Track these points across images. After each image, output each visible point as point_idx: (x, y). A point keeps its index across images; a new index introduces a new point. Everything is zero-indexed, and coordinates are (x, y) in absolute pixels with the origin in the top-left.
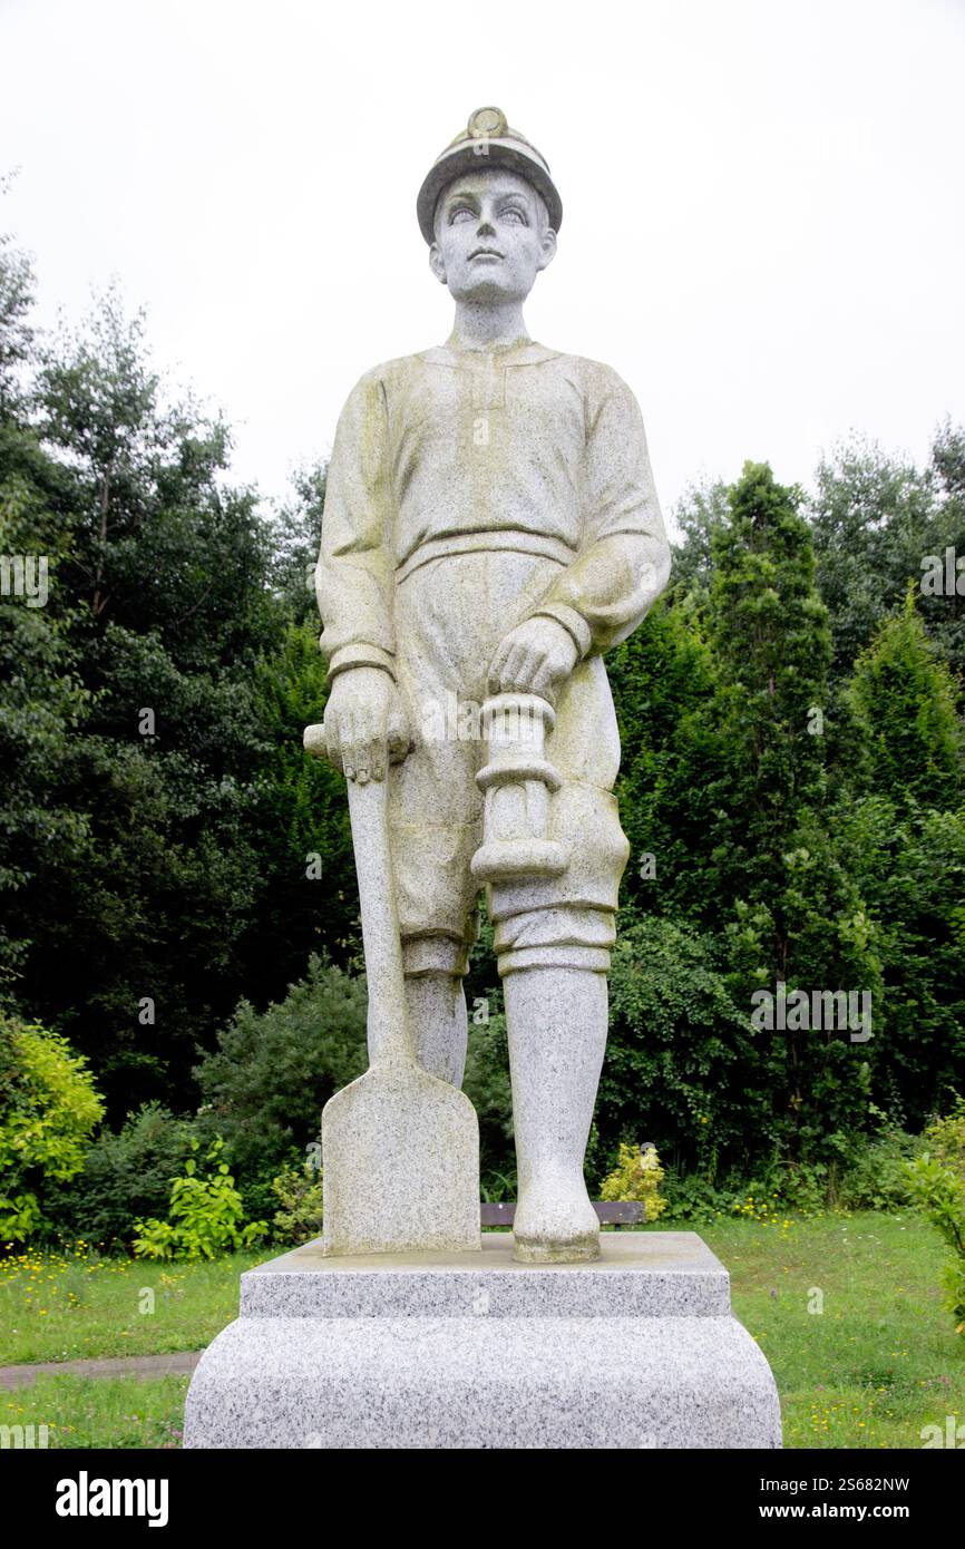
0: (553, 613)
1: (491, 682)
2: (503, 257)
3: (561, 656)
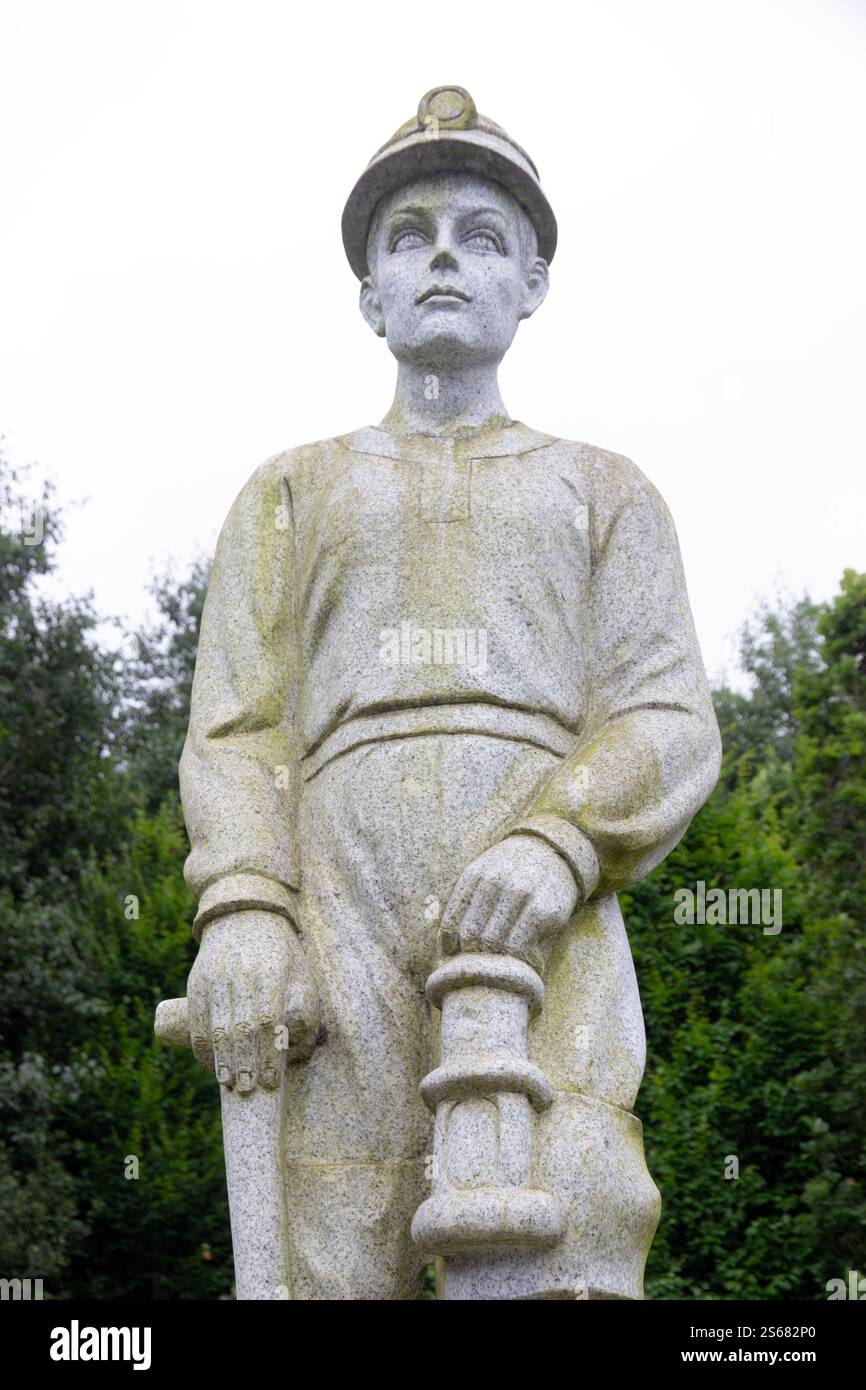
0: (542, 831)
1: (446, 936)
2: (468, 300)
3: (553, 896)
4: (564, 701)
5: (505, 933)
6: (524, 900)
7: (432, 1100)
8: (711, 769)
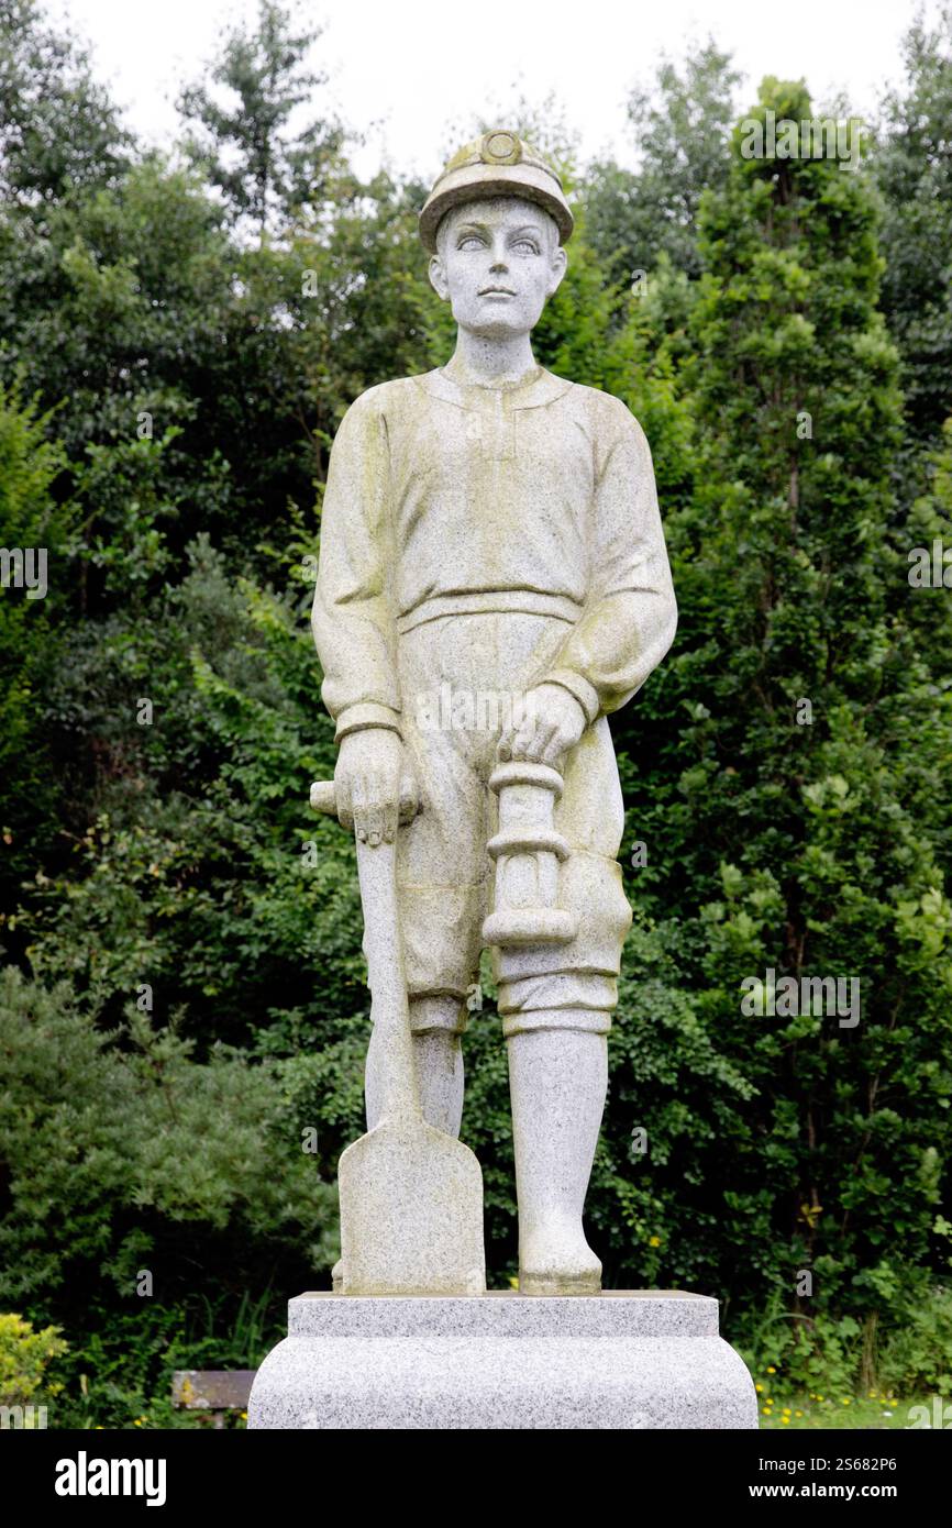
0: (563, 681)
2: (514, 295)
4: (575, 586)
5: (542, 751)
6: (554, 731)
7: (494, 854)
8: (667, 636)
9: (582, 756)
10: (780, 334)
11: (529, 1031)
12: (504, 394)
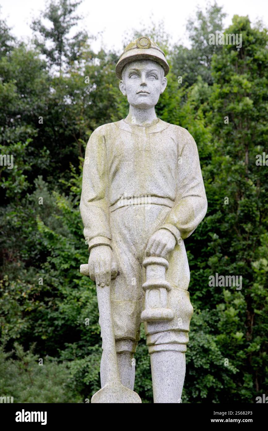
1: (147, 252)
4: (172, 195)
5: (161, 253)
6: (165, 245)
7: (145, 289)
8: (205, 211)
9: (175, 254)
10: (241, 104)
11: (158, 352)
12: (146, 128)
